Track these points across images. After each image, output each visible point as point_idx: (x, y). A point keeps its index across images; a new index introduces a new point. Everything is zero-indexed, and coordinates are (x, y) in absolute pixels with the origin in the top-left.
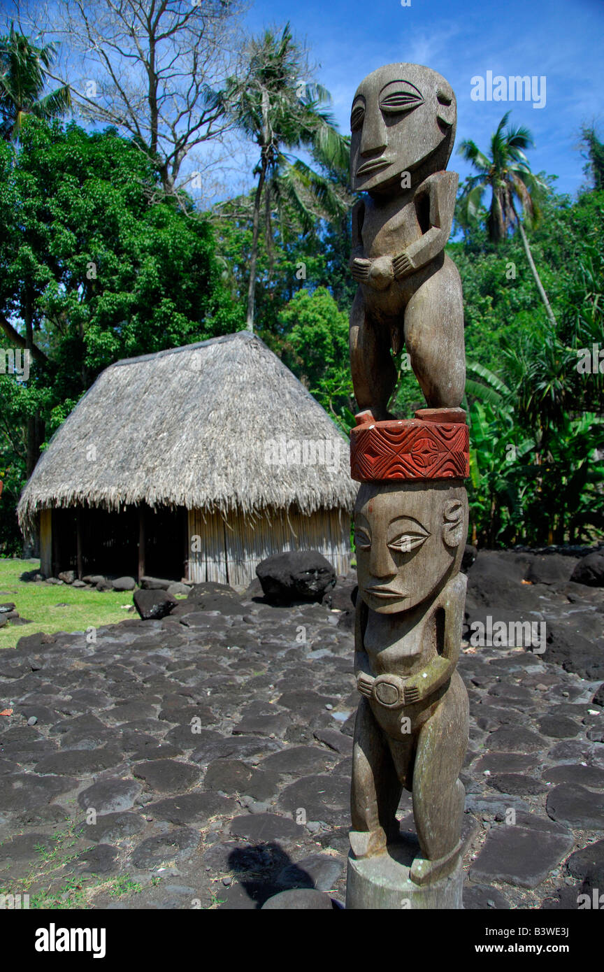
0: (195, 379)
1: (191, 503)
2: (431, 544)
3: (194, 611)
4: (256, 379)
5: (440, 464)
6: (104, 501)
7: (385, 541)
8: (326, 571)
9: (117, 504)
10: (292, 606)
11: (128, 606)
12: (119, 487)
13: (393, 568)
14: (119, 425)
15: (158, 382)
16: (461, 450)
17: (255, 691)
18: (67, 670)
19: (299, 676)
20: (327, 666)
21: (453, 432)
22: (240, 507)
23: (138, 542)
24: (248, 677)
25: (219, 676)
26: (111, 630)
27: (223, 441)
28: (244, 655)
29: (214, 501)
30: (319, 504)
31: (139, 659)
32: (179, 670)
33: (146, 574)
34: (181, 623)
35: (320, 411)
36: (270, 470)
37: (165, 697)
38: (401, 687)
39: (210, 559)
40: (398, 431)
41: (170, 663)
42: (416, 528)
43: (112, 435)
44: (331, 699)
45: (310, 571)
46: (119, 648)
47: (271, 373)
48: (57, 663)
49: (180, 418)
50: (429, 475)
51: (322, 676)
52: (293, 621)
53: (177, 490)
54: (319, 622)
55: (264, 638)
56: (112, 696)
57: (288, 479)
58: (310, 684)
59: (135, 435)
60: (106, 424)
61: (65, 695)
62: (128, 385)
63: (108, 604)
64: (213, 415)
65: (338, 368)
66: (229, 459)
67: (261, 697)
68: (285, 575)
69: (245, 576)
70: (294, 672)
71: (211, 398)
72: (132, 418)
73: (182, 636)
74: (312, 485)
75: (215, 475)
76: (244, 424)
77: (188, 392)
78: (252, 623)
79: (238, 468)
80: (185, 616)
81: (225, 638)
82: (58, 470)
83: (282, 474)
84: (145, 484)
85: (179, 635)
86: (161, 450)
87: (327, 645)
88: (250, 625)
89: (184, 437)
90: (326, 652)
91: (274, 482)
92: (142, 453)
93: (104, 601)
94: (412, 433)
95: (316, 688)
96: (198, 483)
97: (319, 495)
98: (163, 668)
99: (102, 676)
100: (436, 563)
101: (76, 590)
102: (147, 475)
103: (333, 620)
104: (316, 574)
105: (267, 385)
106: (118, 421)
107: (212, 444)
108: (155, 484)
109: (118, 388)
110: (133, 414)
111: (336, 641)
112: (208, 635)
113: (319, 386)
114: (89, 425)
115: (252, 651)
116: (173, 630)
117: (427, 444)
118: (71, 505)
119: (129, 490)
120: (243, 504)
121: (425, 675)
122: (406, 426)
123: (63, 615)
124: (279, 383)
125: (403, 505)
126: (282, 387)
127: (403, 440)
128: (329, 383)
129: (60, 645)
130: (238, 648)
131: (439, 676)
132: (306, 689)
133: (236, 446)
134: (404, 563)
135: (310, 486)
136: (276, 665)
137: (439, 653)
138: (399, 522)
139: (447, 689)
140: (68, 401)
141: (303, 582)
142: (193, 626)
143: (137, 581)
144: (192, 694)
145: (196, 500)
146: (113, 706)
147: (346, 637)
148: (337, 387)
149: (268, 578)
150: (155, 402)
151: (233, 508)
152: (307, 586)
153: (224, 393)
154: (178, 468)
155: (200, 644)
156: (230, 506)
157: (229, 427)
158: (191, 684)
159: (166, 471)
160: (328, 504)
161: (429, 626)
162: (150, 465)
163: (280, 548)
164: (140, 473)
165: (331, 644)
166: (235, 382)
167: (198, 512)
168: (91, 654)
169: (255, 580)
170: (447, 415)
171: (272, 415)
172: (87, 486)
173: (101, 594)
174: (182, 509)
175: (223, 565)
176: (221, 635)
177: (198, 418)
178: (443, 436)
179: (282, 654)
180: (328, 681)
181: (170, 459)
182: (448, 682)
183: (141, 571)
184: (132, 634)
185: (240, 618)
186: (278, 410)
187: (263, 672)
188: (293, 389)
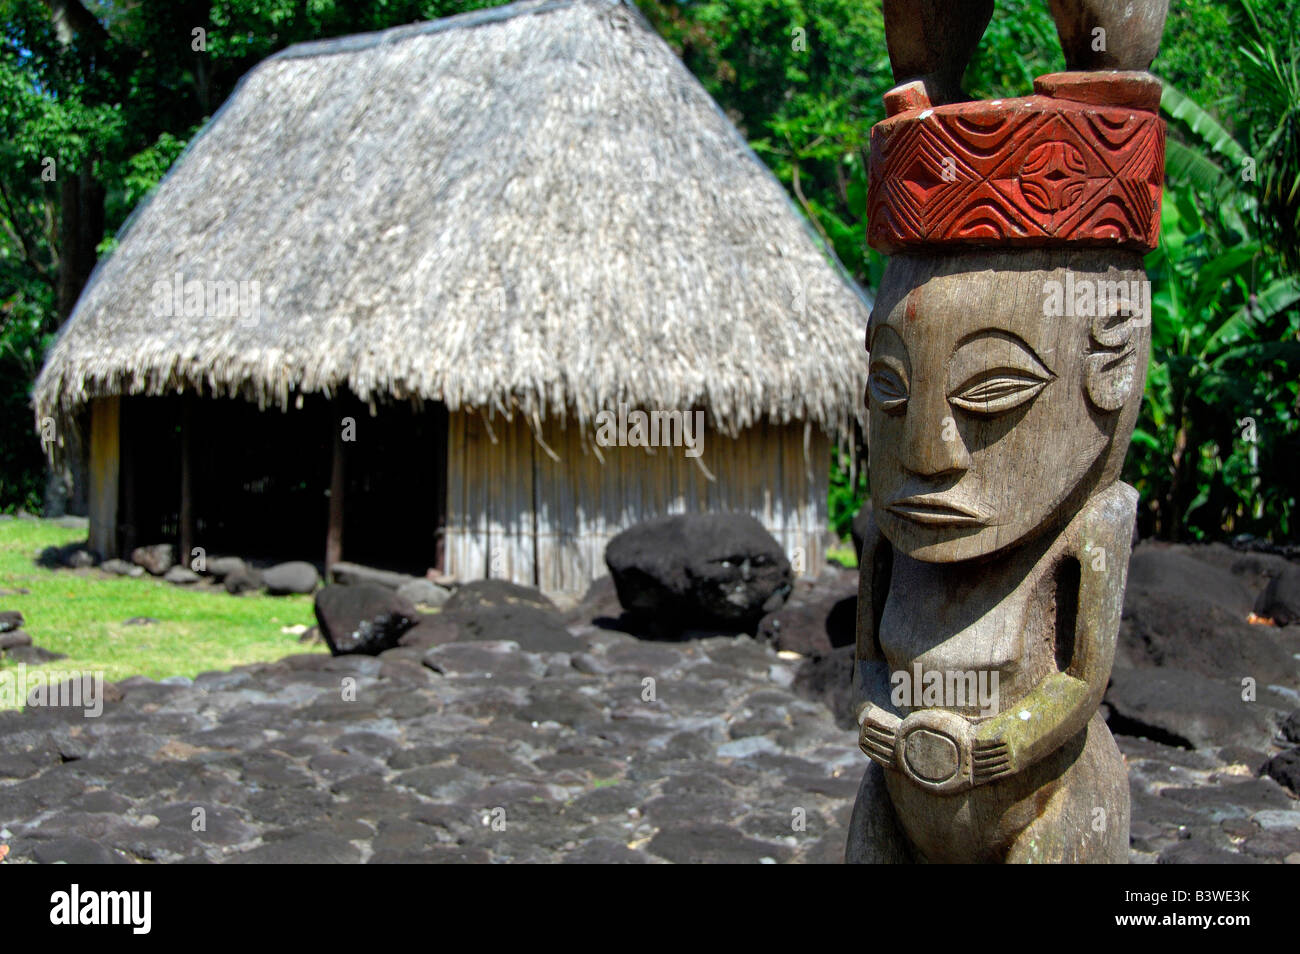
0: (475, 100)
1: (457, 393)
2: (1055, 400)
3: (457, 640)
4: (621, 107)
5: (1090, 206)
6: (249, 382)
7: (943, 390)
8: (770, 560)
9: (282, 392)
10: (687, 639)
11: (300, 629)
12: (288, 349)
13: (959, 455)
14: (287, 203)
15: (386, 104)
16: (1144, 177)
17: (595, 820)
18: (147, 762)
19: (699, 791)
20: (764, 775)
21: (1127, 130)
22: (571, 408)
23: (328, 486)
24: (578, 789)
25: (511, 783)
26: (260, 676)
27: (538, 250)
28: (571, 742)
29: (513, 392)
30: (758, 411)
31: (323, 741)
32: (416, 767)
33: (346, 557)
34: (426, 664)
35: (770, 189)
36: (646, 324)
37: (382, 826)
38: (966, 739)
39: (496, 528)
40: (993, 123)
41: (397, 752)
42: (1020, 358)
43: (272, 226)
44: (774, 847)
45: (731, 560)
46: (275, 716)
47: (658, 92)
48: (125, 745)
49: (436, 191)
50: (1060, 232)
51: (754, 796)
52: (687, 673)
53: (426, 361)
54: (747, 678)
55: (620, 706)
56: (256, 819)
57: (689, 348)
58: (726, 810)
59: (328, 228)
60: (258, 199)
61: (141, 815)
62: (314, 106)
63: (251, 621)
64: (515, 188)
65: (815, 96)
66: (551, 293)
67: (609, 833)
68: (674, 566)
69: (577, 571)
70: (686, 782)
71: (512, 146)
72: (321, 186)
73: (427, 694)
74: (745, 363)
75: (516, 330)
76: (588, 212)
77: (458, 131)
78: (592, 673)
79: (572, 315)
80: (436, 650)
81: (527, 702)
82: (138, 304)
83: (674, 337)
84: (350, 345)
85: (420, 692)
86: (390, 267)
87: (768, 728)
88: (587, 677)
89: (445, 238)
90: (764, 743)
91: (655, 352)
92: (344, 271)
93: (243, 616)
94: (1026, 129)
95: (738, 821)
96: (476, 349)
97: (759, 389)
98: (380, 762)
99: (232, 775)
100: (1064, 446)
101: (174, 590)
102: (355, 324)
103: (781, 676)
104: (746, 568)
105: (648, 120)
106: (286, 194)
107: (513, 258)
108: (373, 346)
109: (287, 115)
110: (324, 178)
111: (787, 721)
112: (488, 693)
113: (770, 133)
114: (215, 200)
115: (589, 733)
116: (404, 679)
117: (1060, 155)
118: (169, 389)
119: (311, 358)
120: (580, 402)
121: (1025, 715)
122: (1010, 112)
123: (142, 643)
124: (675, 117)
125: (992, 303)
126: (681, 126)
127: (1001, 144)
128: (795, 127)
129: (132, 706)
130: (555, 725)
131: (1060, 718)
132: (715, 820)
133: (567, 265)
134: (986, 444)
135: (738, 366)
136: (646, 766)
137: (1062, 667)
138: (979, 343)
139: (1076, 755)
140: (165, 140)
141: (713, 585)
142: (454, 674)
143: (322, 573)
144: (446, 820)
145: (468, 387)
146: (258, 841)
147: (811, 714)
148: (811, 137)
149: (633, 571)
150: (379, 151)
151: (556, 410)
152: (723, 594)
153: (544, 135)
154: (430, 310)
155: (468, 712)
156: (549, 404)
157: (553, 217)
158: (446, 797)
159: (400, 315)
160: (780, 411)
161: (1039, 599)
162: (363, 300)
163: (660, 507)
164: (339, 319)
165: (776, 726)
166: (570, 110)
167: (474, 418)
168: (207, 728)
169: (601, 580)
170: (1115, 86)
171: (657, 194)
172: (210, 343)
173: (235, 601)
174: (436, 409)
175: (526, 542)
176: (519, 696)
177: (481, 193)
178: (1101, 137)
179: (660, 743)
180: (766, 807)
181: (411, 289)
182: (1081, 737)
183: (333, 551)
184: (308, 687)
185: (564, 659)
186: (671, 183)
187: (614, 781)
188: (708, 134)
